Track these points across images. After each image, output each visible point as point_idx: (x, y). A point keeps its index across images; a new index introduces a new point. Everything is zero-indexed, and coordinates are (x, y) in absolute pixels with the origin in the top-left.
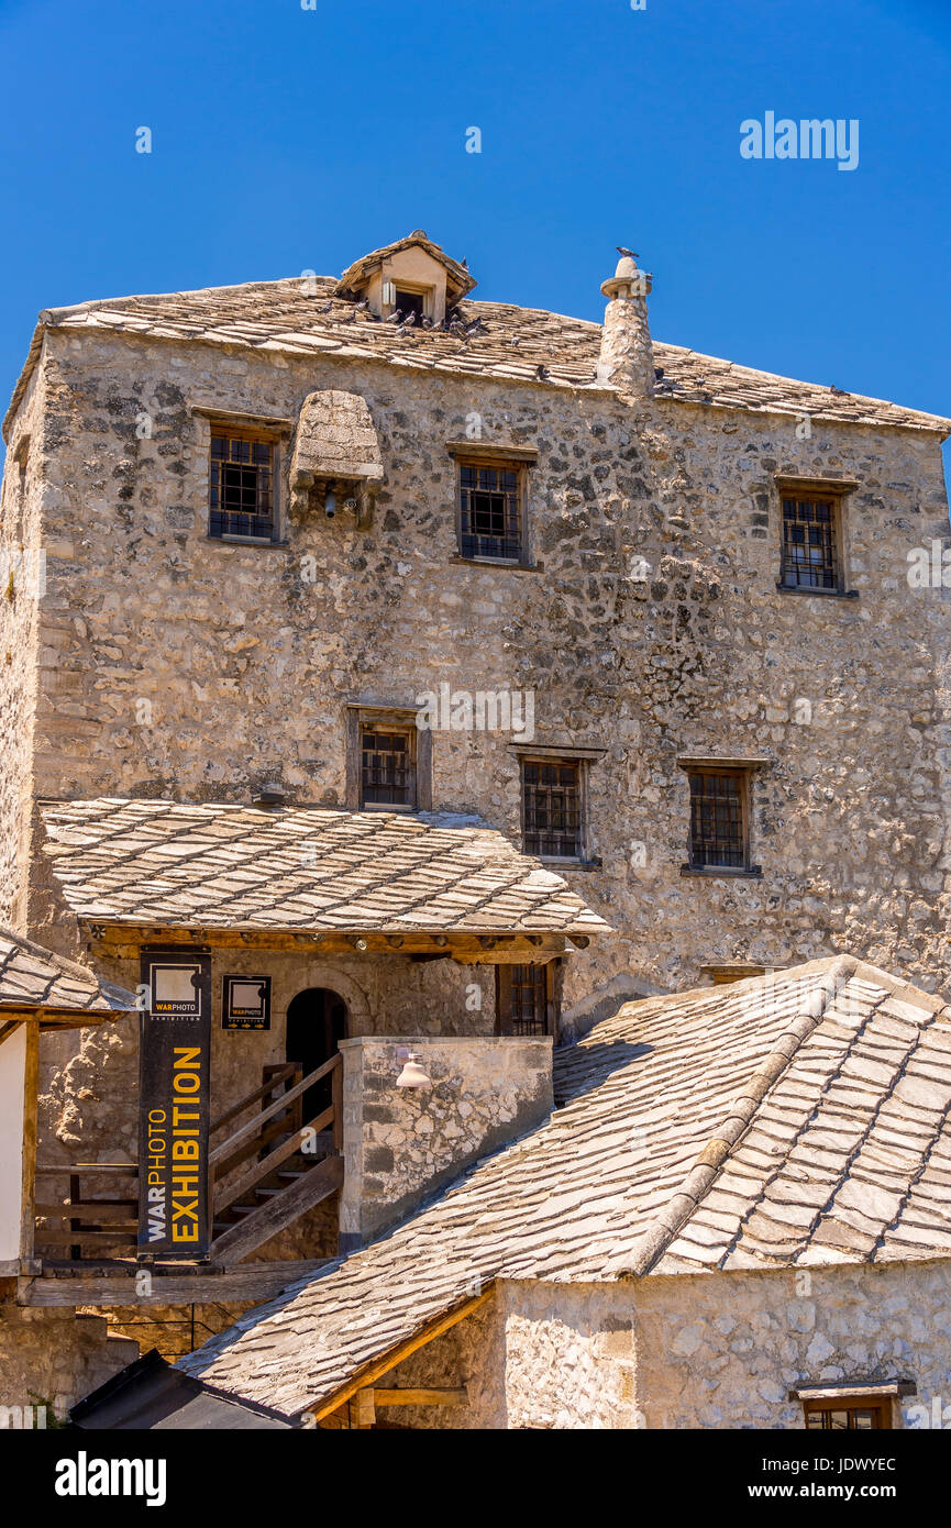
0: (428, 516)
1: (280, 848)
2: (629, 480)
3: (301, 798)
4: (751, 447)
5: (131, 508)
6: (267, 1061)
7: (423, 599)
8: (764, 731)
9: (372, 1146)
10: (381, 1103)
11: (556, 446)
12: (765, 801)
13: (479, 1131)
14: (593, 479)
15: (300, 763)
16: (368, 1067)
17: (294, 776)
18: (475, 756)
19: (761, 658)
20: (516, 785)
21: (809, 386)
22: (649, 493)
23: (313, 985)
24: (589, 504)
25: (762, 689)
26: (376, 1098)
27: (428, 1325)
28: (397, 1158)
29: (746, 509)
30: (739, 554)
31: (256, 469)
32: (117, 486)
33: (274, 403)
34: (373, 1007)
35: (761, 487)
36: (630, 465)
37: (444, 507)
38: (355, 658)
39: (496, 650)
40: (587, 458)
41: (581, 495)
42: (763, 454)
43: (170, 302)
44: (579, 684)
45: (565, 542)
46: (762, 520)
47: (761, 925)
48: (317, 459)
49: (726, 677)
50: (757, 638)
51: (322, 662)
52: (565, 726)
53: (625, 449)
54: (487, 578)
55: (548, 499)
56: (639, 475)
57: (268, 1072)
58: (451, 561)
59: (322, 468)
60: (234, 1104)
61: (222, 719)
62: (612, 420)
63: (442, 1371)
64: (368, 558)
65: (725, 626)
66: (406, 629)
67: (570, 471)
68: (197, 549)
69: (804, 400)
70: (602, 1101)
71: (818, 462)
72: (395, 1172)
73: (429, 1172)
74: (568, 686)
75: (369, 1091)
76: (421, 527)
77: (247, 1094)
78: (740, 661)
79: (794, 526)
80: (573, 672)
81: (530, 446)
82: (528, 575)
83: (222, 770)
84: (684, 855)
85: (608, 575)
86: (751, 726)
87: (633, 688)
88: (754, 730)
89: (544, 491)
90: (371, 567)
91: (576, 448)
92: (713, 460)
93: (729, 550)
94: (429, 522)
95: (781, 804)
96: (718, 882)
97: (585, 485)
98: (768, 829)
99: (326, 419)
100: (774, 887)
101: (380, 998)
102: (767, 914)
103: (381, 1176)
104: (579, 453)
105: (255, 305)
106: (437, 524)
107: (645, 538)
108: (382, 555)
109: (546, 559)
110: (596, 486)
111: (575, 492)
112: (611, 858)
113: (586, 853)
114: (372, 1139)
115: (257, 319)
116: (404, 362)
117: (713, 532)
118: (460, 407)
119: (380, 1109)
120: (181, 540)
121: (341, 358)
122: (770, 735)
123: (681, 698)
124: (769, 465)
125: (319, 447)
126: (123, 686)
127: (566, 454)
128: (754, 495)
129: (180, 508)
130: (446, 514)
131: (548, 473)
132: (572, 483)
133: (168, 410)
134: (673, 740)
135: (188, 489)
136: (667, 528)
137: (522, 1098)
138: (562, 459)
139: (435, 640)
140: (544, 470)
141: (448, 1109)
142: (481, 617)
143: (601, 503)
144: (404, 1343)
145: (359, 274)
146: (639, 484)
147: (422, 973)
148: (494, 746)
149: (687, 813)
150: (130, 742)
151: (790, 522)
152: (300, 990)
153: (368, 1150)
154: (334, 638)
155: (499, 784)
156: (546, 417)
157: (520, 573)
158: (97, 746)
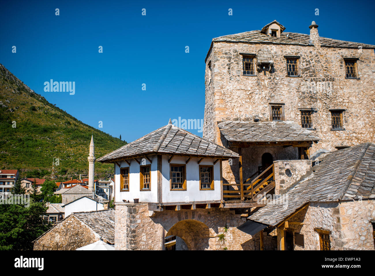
0: (281, 69)
1: (260, 128)
2: (317, 60)
3: (262, 120)
4: (339, 53)
5: (230, 71)
6: (259, 166)
7: (281, 84)
8: (344, 104)
9: (281, 179)
10: (282, 172)
11: (303, 55)
12: (345, 117)
13: (300, 177)
14: (310, 60)
15: (261, 114)
16: (279, 166)
17: (261, 116)
18: (292, 111)
19: (343, 91)
20: (300, 116)
21: (347, 42)
22: (320, 62)
23: (266, 152)
24: (310, 65)
25: (344, 96)
26: (281, 171)
27: (297, 210)
28: (285, 181)
29: (339, 64)
30: (337, 72)
31: (250, 63)
32: (227, 67)
33: (253, 51)
34: (277, 156)
35: (341, 60)
36: (317, 58)
37: (284, 68)
38: (270, 94)
39: (295, 92)
40: (309, 57)
41: (308, 63)
42: (341, 54)
43: (233, 35)
44: (310, 97)
45: (306, 72)
46: (341, 66)
47: (346, 139)
48: (262, 60)
49: (337, 94)
50: (342, 87)
51: (264, 96)
52: (308, 105)
53: (316, 55)
54: (292, 79)
55: (302, 65)
56: (318, 59)
57: (259, 167)
58: (286, 77)
59: (263, 62)
60: (254, 173)
61: (247, 106)
62: (313, 50)
63: (298, 218)
64: (271, 77)
65: (336, 85)
66: (279, 89)
67: (306, 59)
68: (242, 77)
69: (347, 44)
70: (322, 170)
71: (351, 55)
72: (285, 184)
73: (291, 184)
74: (308, 98)
75: (280, 170)
76: (280, 71)
77: (256, 172)
78: (339, 92)
79: (347, 67)
80: (309, 95)
81: (299, 55)
82: (300, 78)
83: (248, 115)
84: (331, 127)
85: (314, 77)
86: (342, 103)
87: (320, 97)
88: (342, 104)
89: (302, 63)
90: (272, 79)
91: (307, 55)
92: (332, 56)
93: (336, 72)
94: (282, 70)
95: (348, 117)
96: (337, 131)
97: (309, 62)
98: (346, 122)
99: (263, 53)
100: (348, 132)
101: (278, 154)
102: (347, 137)
103: (282, 185)
104: (307, 56)
105: (247, 35)
106: (283, 70)
107: (320, 71)
108: (274, 76)
109: (303, 75)
110: (311, 62)
111: (307, 63)
112: (318, 128)
113: (313, 128)
114: (281, 178)
115: (248, 37)
116: (275, 42)
117: (333, 68)
118: (286, 49)
119: (282, 173)
120: (239, 76)
121: (264, 42)
122: (345, 104)
123: (329, 98)
124: (342, 56)
125: (261, 58)
126: (230, 101)
127: (305, 56)
128: (340, 61)
129: (238, 71)
130: (285, 68)
131: (302, 60)
132: (307, 61)
133: (235, 54)
134: (328, 106)
135: (239, 67)
136: (324, 68)
137: (307, 170)
138: (304, 57)
139: (284, 91)
140: (301, 59)
141: (294, 172)
142: (292, 86)
143: (312, 65)
144: (293, 213)
145: (265, 29)
146: (319, 61)
147: (285, 150)
148: (295, 109)
149: (331, 119)
150: (232, 111)
151: (346, 66)
152: (264, 153)
153: (280, 180)
154: (266, 91)
155: (297, 116)
156: (301, 50)
157: (298, 78)
158: (226, 112)
